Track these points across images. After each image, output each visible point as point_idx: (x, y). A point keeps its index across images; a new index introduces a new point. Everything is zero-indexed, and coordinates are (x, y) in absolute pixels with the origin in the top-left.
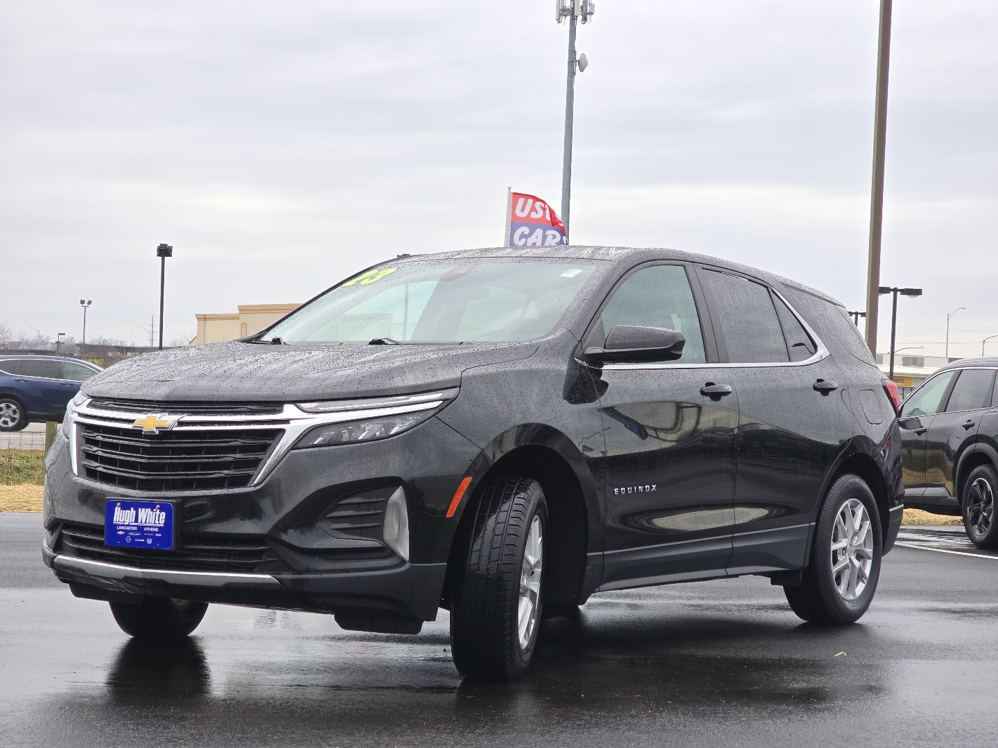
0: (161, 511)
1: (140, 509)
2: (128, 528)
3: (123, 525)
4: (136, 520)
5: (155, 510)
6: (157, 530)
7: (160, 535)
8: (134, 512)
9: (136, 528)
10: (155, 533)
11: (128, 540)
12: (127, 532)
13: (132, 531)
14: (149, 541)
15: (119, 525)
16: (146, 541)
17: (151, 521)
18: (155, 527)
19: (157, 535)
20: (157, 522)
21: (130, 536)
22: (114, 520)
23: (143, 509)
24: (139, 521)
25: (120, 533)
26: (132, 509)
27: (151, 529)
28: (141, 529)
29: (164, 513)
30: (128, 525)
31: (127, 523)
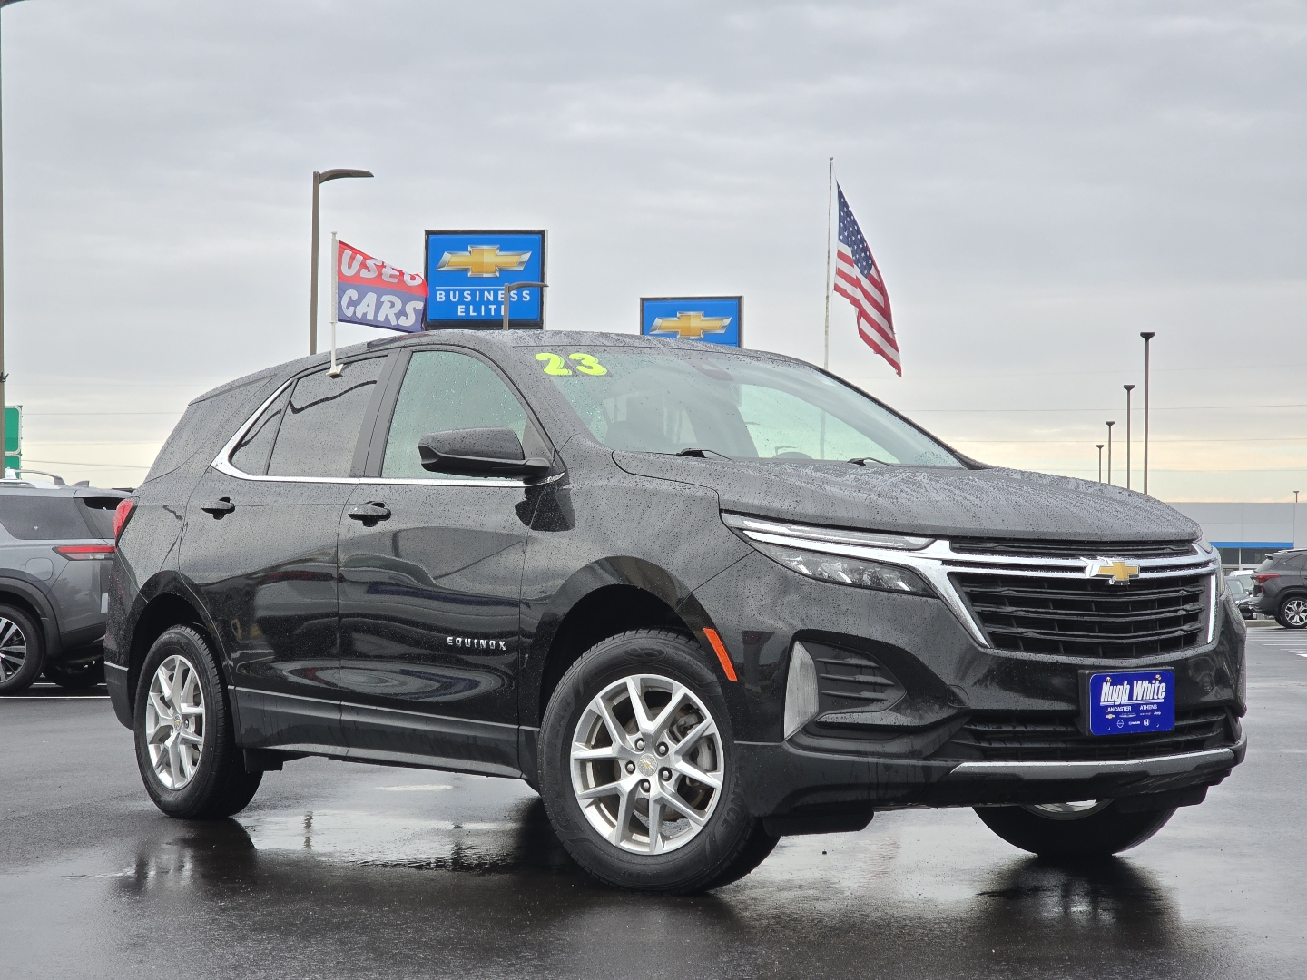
0: (1160, 683)
1: (1135, 682)
2: (1120, 709)
3: (1114, 706)
4: (1131, 698)
5: (1154, 682)
6: (1155, 707)
7: (1159, 713)
8: (1129, 686)
9: (1130, 708)
10: (1153, 711)
11: (1120, 724)
12: (1117, 714)
13: (1124, 712)
14: (1146, 723)
15: (1108, 707)
16: (1142, 723)
17: (1149, 697)
18: (1153, 704)
19: (1156, 713)
20: (1156, 697)
21: (1122, 718)
22: (1102, 700)
23: (1140, 682)
24: (1135, 698)
25: (1110, 716)
26: (1126, 683)
27: (1149, 707)
28: (1136, 708)
29: (1164, 685)
30: (1120, 705)
31: (1118, 703)
